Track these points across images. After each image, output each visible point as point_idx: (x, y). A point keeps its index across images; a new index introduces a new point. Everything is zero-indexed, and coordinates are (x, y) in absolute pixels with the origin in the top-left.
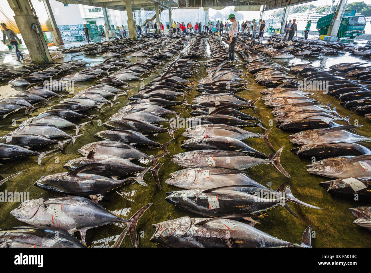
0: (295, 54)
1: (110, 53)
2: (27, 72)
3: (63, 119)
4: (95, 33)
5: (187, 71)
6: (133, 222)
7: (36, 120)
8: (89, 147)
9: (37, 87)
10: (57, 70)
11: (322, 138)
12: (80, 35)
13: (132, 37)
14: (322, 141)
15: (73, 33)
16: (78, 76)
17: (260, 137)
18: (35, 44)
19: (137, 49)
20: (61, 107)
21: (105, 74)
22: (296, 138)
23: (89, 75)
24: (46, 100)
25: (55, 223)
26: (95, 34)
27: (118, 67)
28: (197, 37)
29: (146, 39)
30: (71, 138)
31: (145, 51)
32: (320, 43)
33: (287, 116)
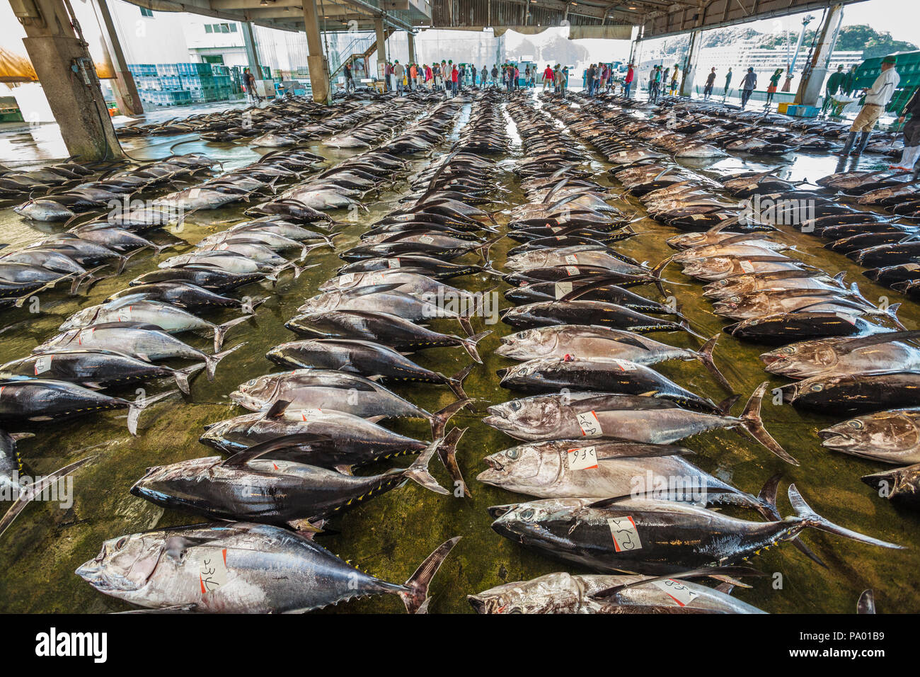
0: (728, 147)
1: (271, 137)
2: (59, 183)
3: (178, 310)
4: (223, 84)
5: (475, 185)
6: (418, 591)
7: (107, 312)
8: (262, 387)
9: (95, 223)
10: (139, 179)
11: (846, 359)
12: (185, 89)
13: (320, 97)
14: (846, 368)
15: (167, 84)
16: (197, 196)
17: (692, 358)
18: (78, 112)
19: (336, 127)
20: (169, 277)
21: (267, 191)
22: (780, 361)
23: (226, 192)
24: (122, 259)
25: (210, 600)
26: (222, 87)
27: (297, 174)
28: (480, 100)
29: (354, 103)
30: (204, 361)
31: (358, 134)
32: (781, 122)
33: (748, 305)
